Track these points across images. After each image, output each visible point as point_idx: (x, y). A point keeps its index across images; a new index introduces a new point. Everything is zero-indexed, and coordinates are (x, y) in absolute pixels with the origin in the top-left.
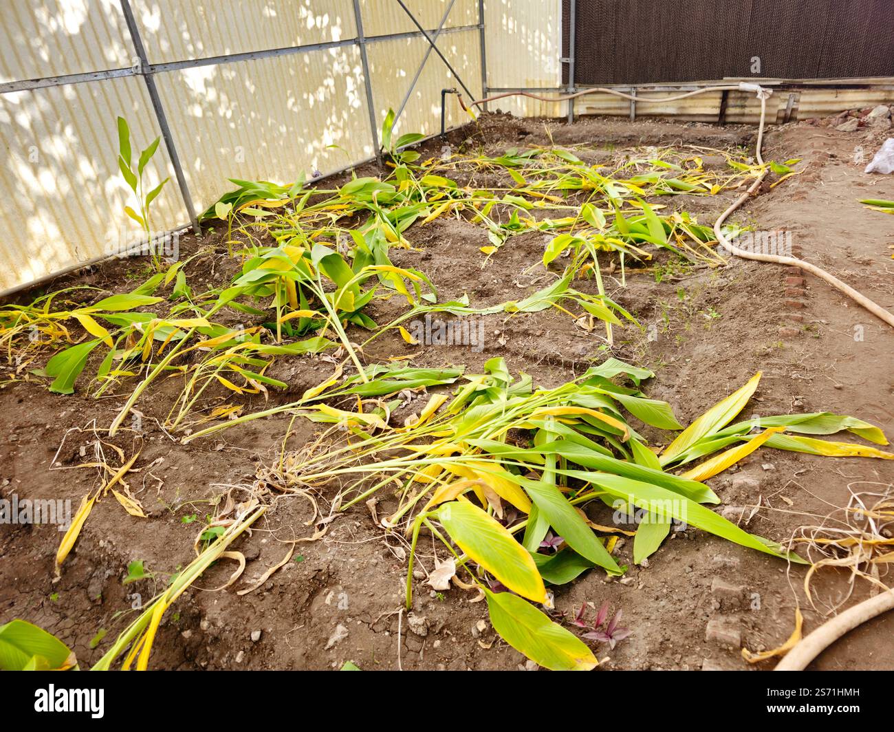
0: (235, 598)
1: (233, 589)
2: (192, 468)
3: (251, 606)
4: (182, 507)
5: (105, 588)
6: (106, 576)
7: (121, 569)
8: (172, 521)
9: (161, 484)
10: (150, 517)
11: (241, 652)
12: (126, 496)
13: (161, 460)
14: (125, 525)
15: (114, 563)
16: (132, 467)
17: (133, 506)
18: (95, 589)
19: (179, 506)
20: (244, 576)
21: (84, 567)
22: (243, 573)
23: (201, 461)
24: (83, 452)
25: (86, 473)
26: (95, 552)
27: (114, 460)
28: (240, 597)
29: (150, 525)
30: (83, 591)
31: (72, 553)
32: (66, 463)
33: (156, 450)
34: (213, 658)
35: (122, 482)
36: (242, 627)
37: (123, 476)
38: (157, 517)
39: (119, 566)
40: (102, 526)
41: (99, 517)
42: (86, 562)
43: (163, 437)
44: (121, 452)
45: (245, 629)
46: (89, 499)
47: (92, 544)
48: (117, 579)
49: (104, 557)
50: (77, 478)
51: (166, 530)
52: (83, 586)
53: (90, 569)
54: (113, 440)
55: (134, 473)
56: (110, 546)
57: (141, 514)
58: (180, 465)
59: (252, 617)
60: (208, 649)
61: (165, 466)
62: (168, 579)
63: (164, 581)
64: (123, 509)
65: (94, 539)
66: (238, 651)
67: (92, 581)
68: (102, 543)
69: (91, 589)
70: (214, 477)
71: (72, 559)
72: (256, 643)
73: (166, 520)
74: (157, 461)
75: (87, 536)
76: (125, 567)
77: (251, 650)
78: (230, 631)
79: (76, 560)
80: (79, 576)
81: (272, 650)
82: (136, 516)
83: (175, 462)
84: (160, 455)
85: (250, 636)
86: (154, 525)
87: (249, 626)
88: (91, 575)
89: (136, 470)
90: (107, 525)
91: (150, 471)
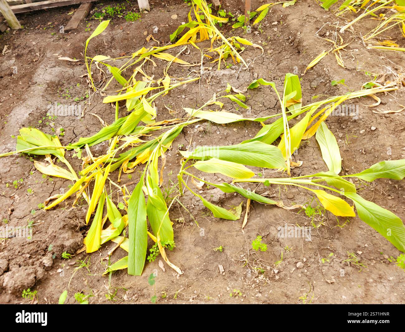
0: (370, 112)
1: (371, 109)
2: (369, 59)
3: (376, 118)
4: (360, 71)
5: (318, 85)
6: (321, 81)
7: (328, 81)
8: (354, 74)
9: (354, 59)
10: (346, 68)
11: (364, 130)
12: (339, 57)
13: (357, 50)
14: (335, 67)
15: (326, 78)
16: (344, 48)
17: (341, 62)
18: (314, 84)
19: (359, 70)
20: (377, 107)
21: (314, 74)
22: (377, 106)
23: (374, 58)
24: (328, 34)
25: (326, 42)
26: (321, 71)
27: (339, 43)
28: (373, 113)
29: (344, 71)
30: (309, 83)
31: (312, 68)
32: (320, 35)
33: (355, 45)
34: (349, 127)
35: (339, 51)
36: (369, 123)
37: (340, 50)
38: (349, 70)
39: (328, 80)
40: (327, 63)
41: (327, 60)
42: (315, 73)
43: (361, 42)
44: (342, 40)
45: (370, 124)
46: (325, 52)
47: (321, 68)
48: (324, 84)
49: (323, 74)
50: (322, 43)
51: (350, 76)
52: (310, 81)
53: (315, 76)
54: (341, 34)
55: (344, 50)
56: (327, 71)
57: (343, 66)
58: (364, 56)
59: (374, 122)
60: (349, 123)
61: (357, 53)
62: (346, 93)
63: (343, 92)
64: (336, 61)
65: (322, 67)
66: (362, 129)
67: (314, 81)
68: (325, 69)
69: (313, 83)
70: (378, 66)
71: (311, 70)
72: (372, 131)
73: (352, 73)
74: (355, 50)
75: (320, 64)
76: (330, 81)
77: (368, 132)
78: (363, 121)
79: (312, 71)
80: (310, 77)
81: (377, 137)
82: (341, 66)
83: (362, 54)
84: (357, 48)
85: (371, 127)
86: (347, 72)
87: (372, 124)
88: (315, 79)
89: (345, 50)
90: (329, 64)
91: (351, 52)
